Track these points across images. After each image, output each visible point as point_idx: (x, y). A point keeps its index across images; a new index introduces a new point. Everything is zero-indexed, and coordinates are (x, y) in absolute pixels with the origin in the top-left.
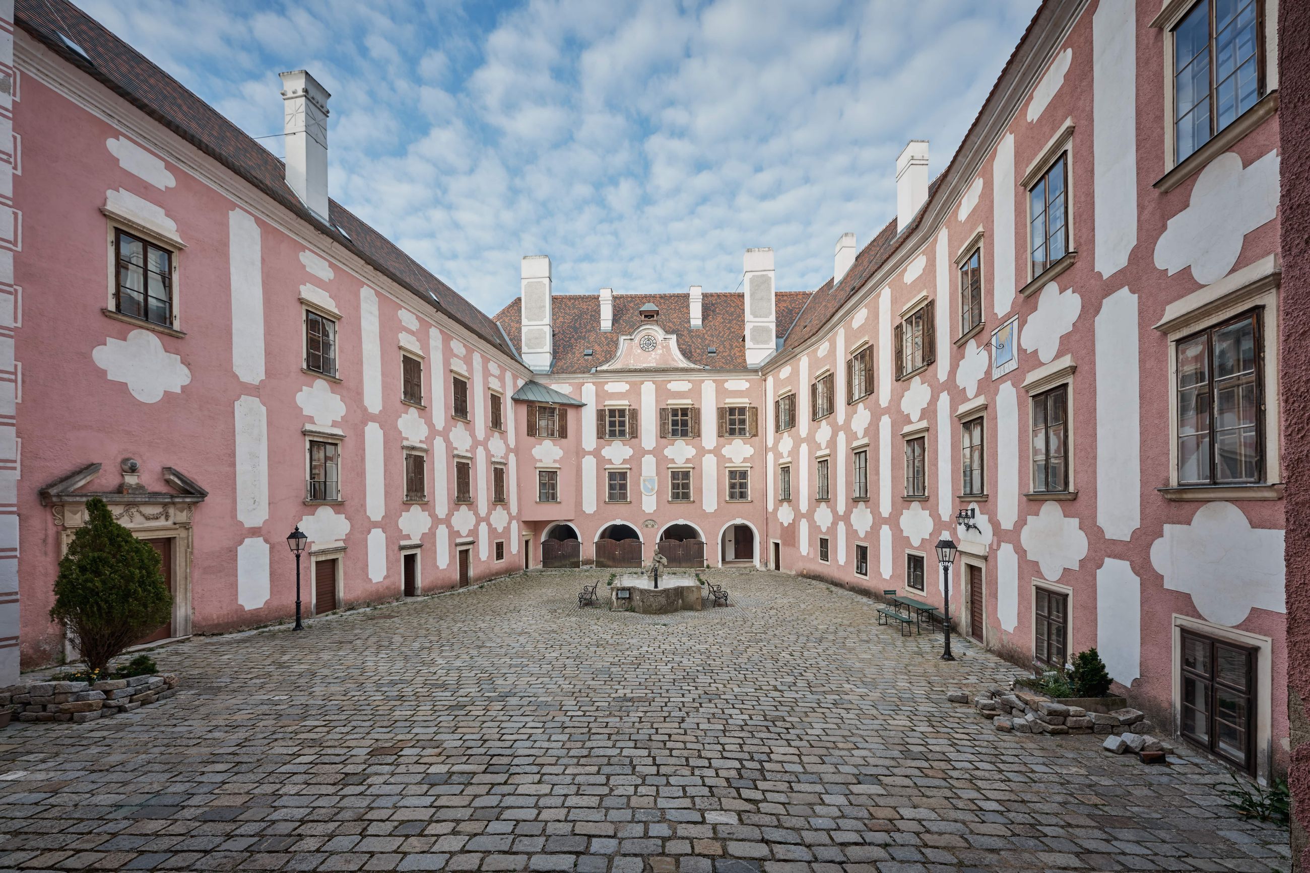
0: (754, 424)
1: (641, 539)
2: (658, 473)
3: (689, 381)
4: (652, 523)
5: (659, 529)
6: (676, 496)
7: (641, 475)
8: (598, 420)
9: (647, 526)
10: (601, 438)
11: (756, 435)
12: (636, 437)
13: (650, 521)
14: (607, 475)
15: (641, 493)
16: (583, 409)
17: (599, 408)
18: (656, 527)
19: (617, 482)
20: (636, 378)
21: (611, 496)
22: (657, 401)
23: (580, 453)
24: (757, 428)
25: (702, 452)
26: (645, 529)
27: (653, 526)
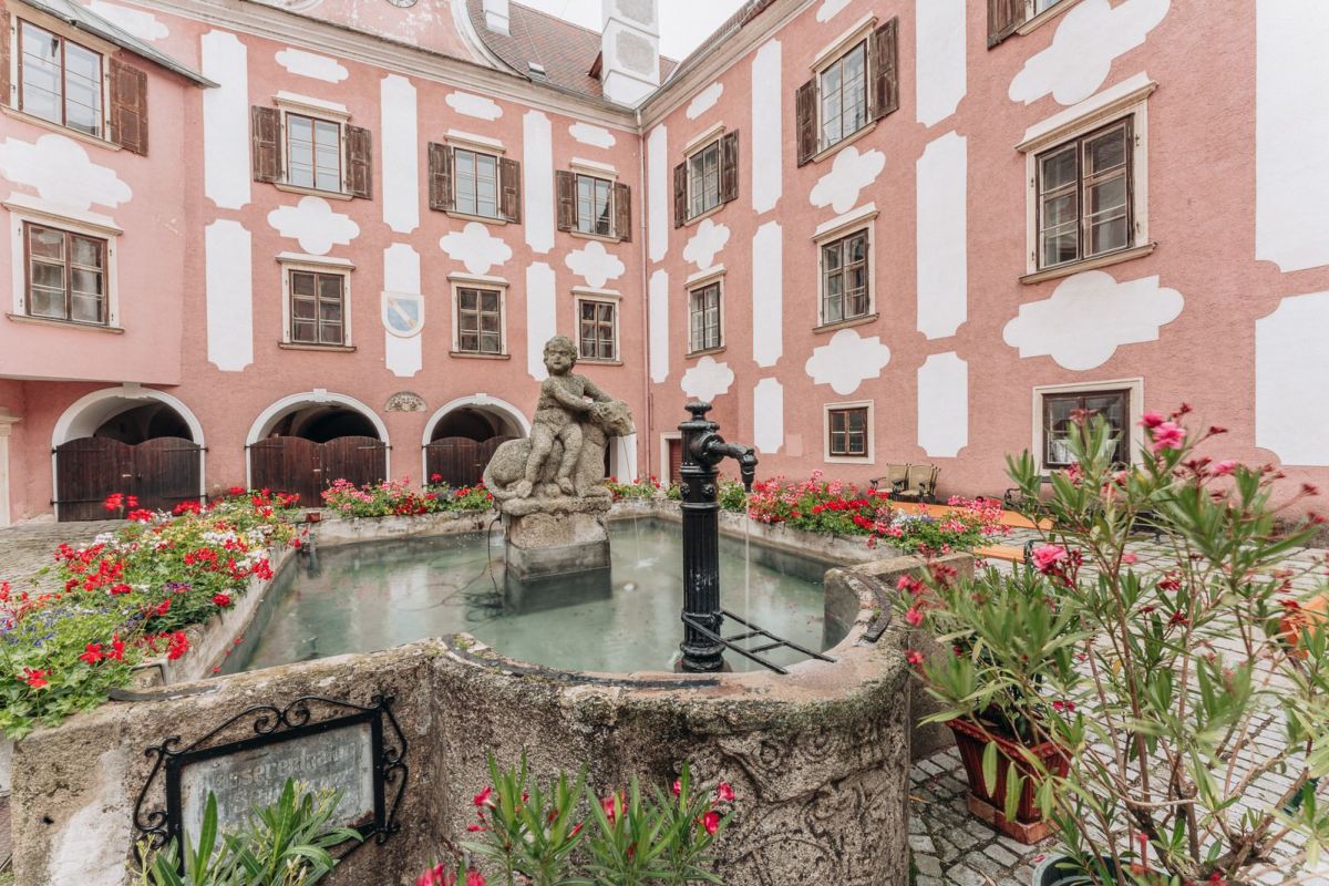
0: (625, 217)
1: (384, 437)
2: (426, 289)
3: (496, 101)
4: (412, 400)
5: (428, 414)
6: (468, 342)
7: (381, 287)
8: (254, 132)
9: (398, 406)
10: (266, 181)
11: (626, 239)
12: (368, 197)
13: (405, 395)
14: (285, 276)
15: (383, 330)
16: (207, 93)
17: (260, 104)
18: (422, 408)
19: (317, 297)
20: (372, 57)
21: (300, 332)
22: (421, 126)
23: (198, 210)
24: (630, 225)
25: (524, 255)
26: (394, 416)
27: (414, 407)
